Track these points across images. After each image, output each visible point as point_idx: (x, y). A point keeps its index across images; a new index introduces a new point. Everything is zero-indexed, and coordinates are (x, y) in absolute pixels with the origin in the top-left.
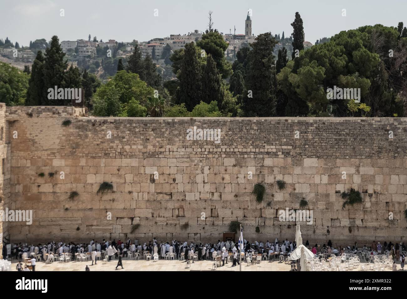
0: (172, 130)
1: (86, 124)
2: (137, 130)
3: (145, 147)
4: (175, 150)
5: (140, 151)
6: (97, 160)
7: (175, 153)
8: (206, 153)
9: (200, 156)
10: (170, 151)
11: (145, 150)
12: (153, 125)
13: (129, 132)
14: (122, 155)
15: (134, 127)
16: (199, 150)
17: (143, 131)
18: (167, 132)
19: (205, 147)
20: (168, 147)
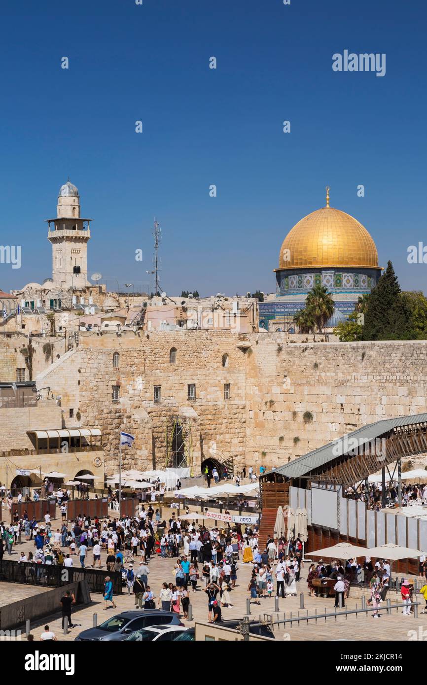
0: (356, 356)
1: (293, 349)
2: (330, 356)
3: (337, 375)
4: (359, 377)
5: (332, 378)
6: (301, 388)
7: (359, 381)
8: (384, 381)
9: (378, 384)
10: (355, 379)
11: (335, 378)
12: (342, 350)
13: (324, 358)
14: (319, 382)
15: (329, 353)
16: (378, 378)
17: (335, 356)
18: (353, 358)
19: (383, 374)
20: (354, 374)
